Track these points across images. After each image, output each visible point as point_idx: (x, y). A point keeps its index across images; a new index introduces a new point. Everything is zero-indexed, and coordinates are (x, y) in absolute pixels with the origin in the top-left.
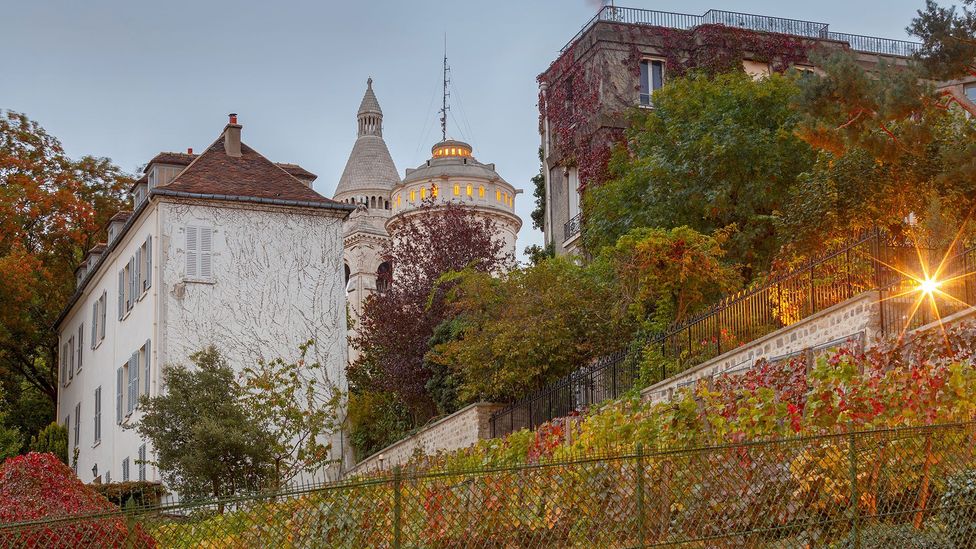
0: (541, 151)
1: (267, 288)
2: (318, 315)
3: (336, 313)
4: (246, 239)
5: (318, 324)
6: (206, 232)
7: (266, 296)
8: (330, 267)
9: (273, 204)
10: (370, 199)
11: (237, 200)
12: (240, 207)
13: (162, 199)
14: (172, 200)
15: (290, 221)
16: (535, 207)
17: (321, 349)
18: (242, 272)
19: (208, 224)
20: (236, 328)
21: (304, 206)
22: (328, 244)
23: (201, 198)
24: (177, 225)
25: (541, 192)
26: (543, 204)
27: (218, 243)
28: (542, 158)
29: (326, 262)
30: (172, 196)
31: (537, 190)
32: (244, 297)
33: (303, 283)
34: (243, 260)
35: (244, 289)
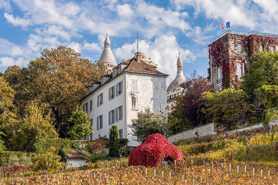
0: (210, 62)
1: (150, 94)
2: (161, 100)
3: (165, 100)
4: (145, 82)
5: (161, 102)
6: (136, 80)
7: (149, 96)
8: (163, 89)
9: (151, 74)
10: (108, 65)
11: (143, 73)
12: (143, 75)
13: (126, 73)
14: (129, 73)
15: (154, 78)
16: (208, 76)
17: (162, 108)
18: (144, 90)
19: (137, 79)
20: (143, 103)
21: (158, 75)
22: (163, 84)
23: (135, 73)
24: (130, 79)
25: (209, 72)
26: (210, 75)
27: (139, 83)
28: (210, 64)
29: (162, 88)
30: (129, 72)
31: (208, 72)
32: (144, 96)
33: (157, 93)
34: (144, 87)
35: (144, 94)
